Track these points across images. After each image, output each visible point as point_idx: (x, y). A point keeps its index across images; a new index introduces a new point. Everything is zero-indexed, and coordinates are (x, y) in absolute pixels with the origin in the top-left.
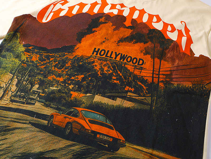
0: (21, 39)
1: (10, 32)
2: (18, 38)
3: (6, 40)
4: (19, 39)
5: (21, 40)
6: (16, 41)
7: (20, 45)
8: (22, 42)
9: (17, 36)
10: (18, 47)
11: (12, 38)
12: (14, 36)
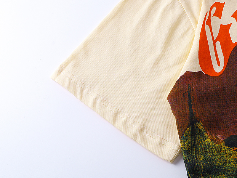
0: (210, 132)
1: (184, 131)
2: (203, 133)
3: (187, 150)
4: (206, 135)
5: (211, 135)
6: (204, 142)
7: (217, 145)
8: (217, 137)
9: (200, 130)
10: (219, 152)
11: (195, 140)
12: (194, 135)
